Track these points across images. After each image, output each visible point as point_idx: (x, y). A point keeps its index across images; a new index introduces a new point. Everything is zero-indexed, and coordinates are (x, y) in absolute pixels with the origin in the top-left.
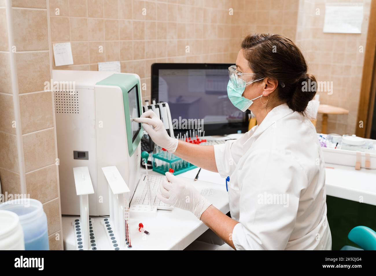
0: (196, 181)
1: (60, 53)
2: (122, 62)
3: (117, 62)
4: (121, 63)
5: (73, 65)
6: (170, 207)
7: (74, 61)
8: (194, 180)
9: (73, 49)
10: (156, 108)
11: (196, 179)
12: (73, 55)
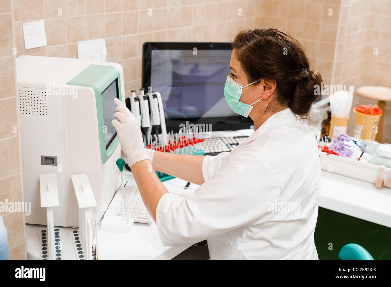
0: (186, 190)
1: (31, 34)
2: (108, 38)
3: (101, 39)
4: (106, 40)
5: (46, 46)
6: (148, 220)
7: (48, 42)
8: (184, 188)
9: (46, 28)
10: (144, 99)
11: (186, 188)
12: (46, 34)
